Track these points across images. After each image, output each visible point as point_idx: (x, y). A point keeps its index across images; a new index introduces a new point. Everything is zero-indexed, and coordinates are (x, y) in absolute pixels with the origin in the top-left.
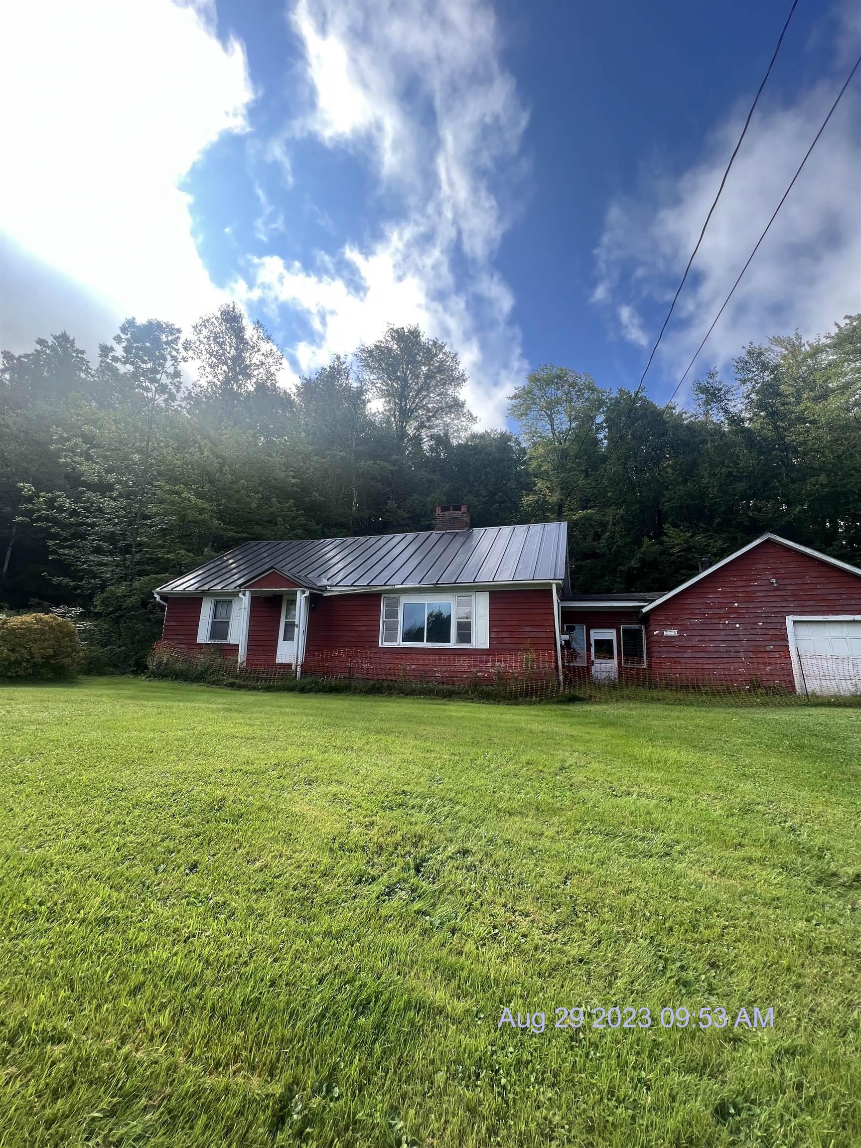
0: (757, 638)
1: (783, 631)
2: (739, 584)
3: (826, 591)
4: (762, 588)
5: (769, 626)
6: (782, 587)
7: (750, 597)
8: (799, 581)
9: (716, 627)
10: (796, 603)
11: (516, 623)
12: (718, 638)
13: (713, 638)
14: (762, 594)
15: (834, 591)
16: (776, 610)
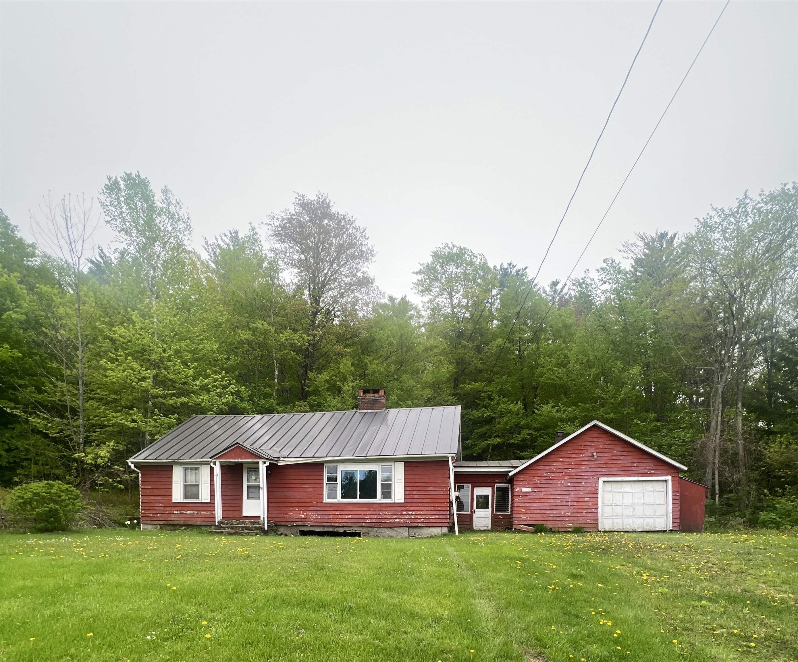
0: (580, 492)
1: (596, 488)
2: (573, 456)
3: (625, 461)
4: (586, 459)
5: (588, 484)
6: (599, 458)
7: (579, 465)
8: (610, 454)
9: (555, 485)
10: (606, 469)
11: (423, 484)
12: (556, 493)
13: (553, 493)
14: (587, 463)
15: (630, 461)
16: (594, 473)
